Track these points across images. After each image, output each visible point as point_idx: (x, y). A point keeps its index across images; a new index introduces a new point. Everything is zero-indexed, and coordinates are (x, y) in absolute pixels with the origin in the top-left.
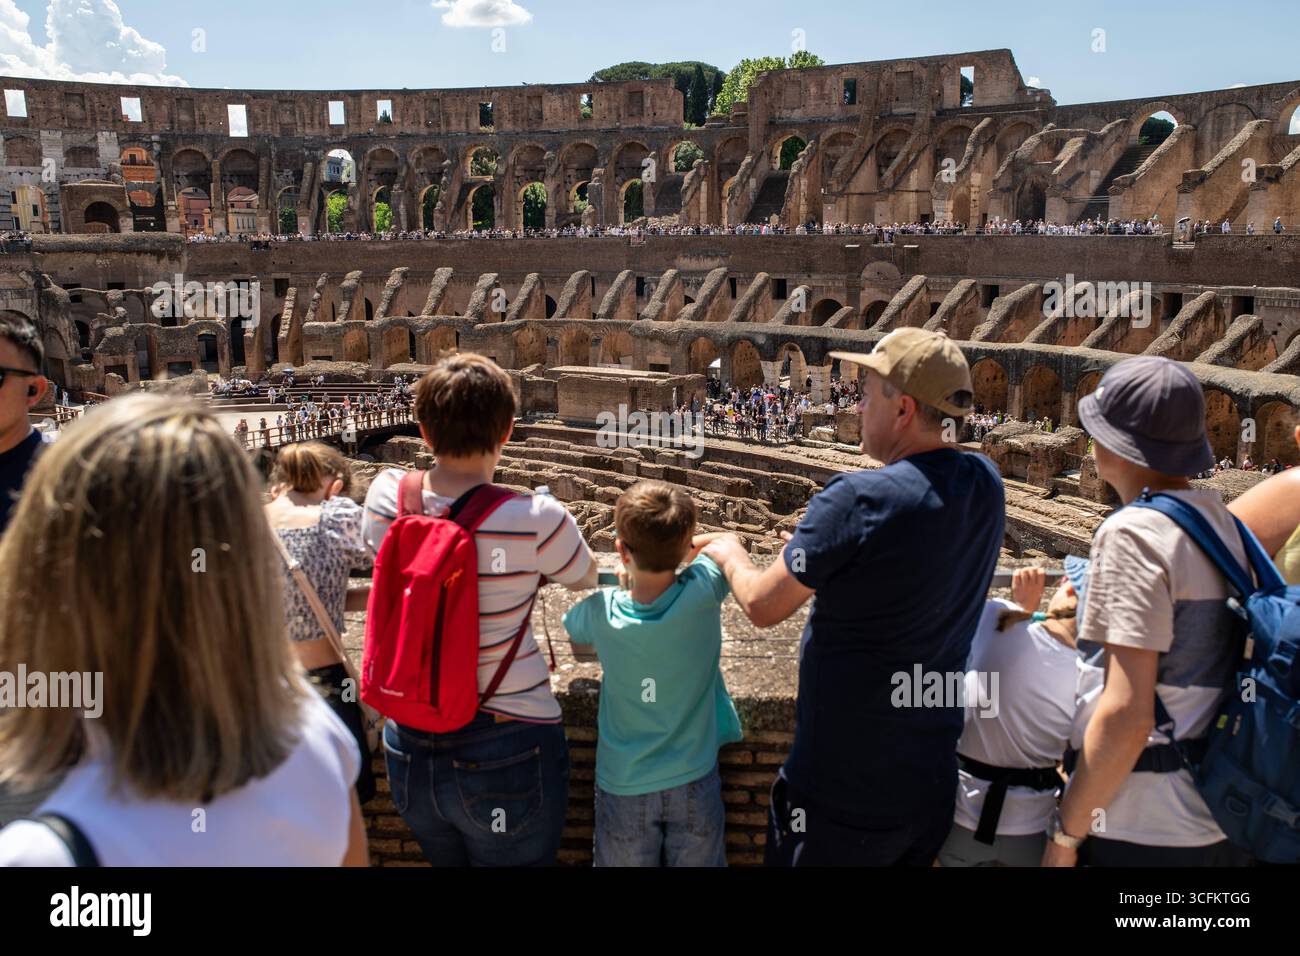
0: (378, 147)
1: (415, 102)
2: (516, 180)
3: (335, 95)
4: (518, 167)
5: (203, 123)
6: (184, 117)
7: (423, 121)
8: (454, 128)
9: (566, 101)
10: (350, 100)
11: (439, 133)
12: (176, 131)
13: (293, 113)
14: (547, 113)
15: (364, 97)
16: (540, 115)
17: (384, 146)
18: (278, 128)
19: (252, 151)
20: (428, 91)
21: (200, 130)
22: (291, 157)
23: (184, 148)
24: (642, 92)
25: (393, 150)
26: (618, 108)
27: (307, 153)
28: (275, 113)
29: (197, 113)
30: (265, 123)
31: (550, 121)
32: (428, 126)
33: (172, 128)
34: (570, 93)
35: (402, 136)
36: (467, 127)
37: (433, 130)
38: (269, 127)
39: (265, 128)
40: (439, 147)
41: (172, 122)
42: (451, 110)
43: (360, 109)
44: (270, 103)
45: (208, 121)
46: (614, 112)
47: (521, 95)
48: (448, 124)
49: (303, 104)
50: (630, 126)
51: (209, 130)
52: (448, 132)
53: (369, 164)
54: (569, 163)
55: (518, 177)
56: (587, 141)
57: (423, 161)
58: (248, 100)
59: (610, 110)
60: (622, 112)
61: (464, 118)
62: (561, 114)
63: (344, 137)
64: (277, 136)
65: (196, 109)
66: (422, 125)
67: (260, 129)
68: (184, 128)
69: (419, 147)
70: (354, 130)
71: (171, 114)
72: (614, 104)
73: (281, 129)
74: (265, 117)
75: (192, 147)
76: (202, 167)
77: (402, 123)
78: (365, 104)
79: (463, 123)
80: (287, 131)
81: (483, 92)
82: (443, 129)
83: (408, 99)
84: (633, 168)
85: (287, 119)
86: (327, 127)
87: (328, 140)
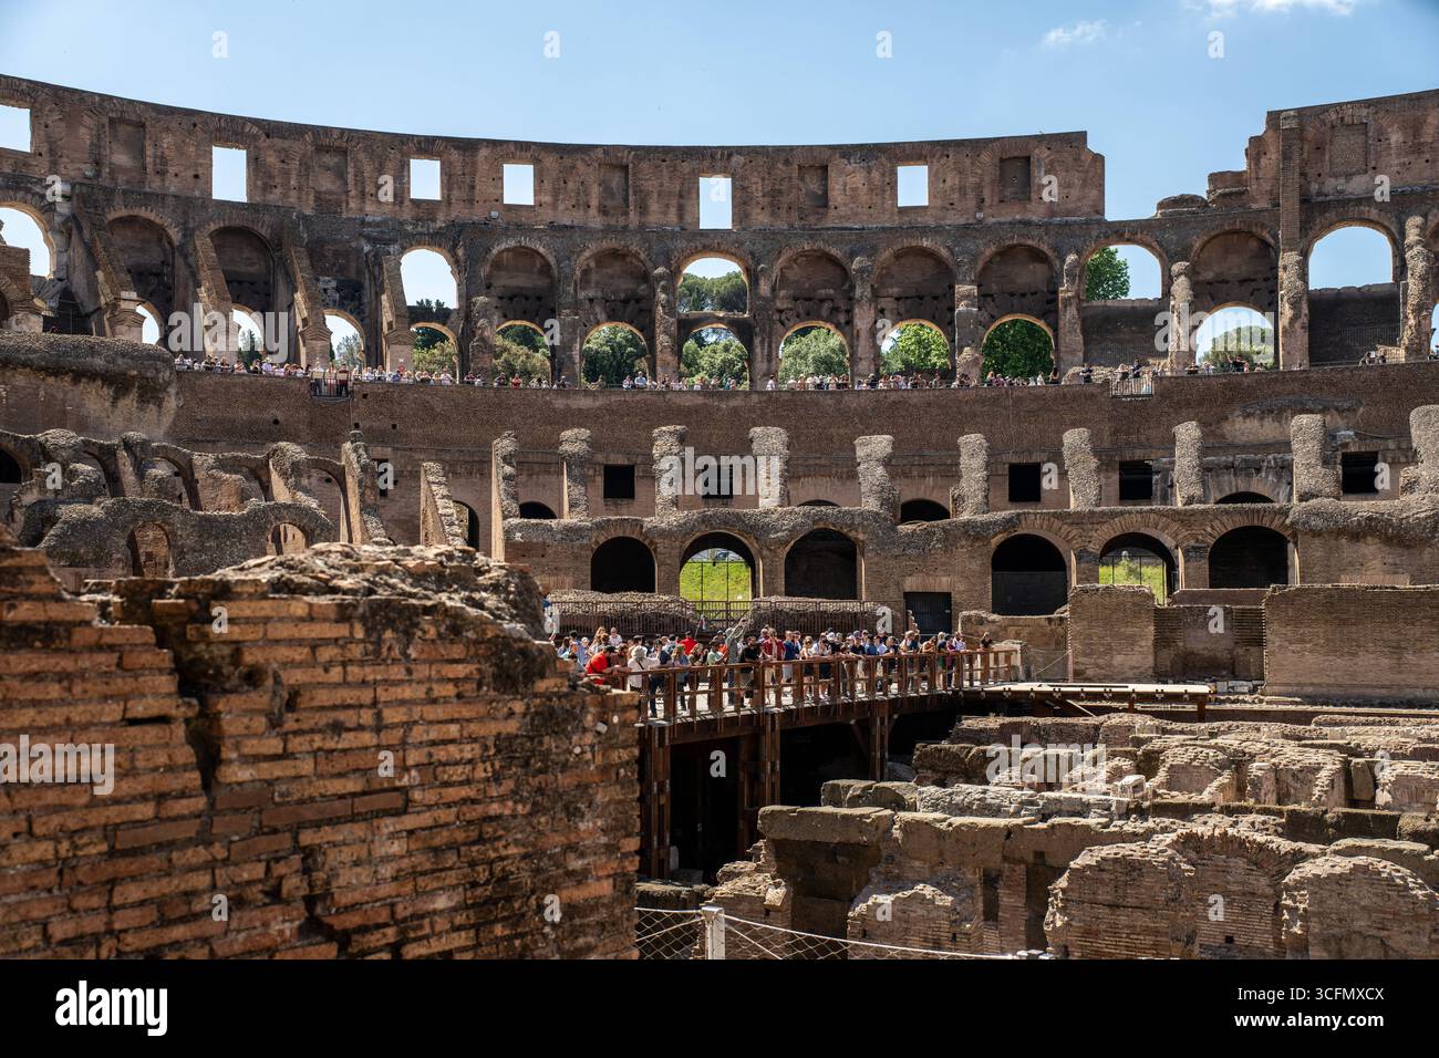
0: (512, 243)
1: (579, 164)
2: (776, 317)
3: (427, 146)
4: (782, 293)
5: (162, 173)
6: (122, 158)
7: (594, 202)
8: (653, 219)
9: (875, 175)
10: (455, 155)
11: (625, 228)
12: (105, 181)
13: (341, 174)
14: (836, 195)
15: (484, 152)
16: (823, 201)
17: (526, 242)
18: (312, 197)
19: (264, 232)
20: (607, 149)
21: (155, 184)
22: (336, 253)
23: (124, 212)
24: (1028, 159)
25: (541, 250)
26: (979, 187)
27: (367, 248)
28: (306, 169)
29: (149, 151)
30: (286, 184)
31: (843, 210)
32: (603, 211)
33: (98, 174)
34: (883, 160)
35: (555, 228)
36: (681, 217)
37: (613, 222)
38: (294, 193)
39: (285, 195)
40: (634, 248)
41: (97, 163)
42: (650, 185)
43: (474, 173)
44: (297, 148)
45: (172, 170)
46: (971, 195)
47: (787, 162)
48: (643, 209)
49: (362, 156)
50: (1002, 220)
51: (173, 186)
52: (642, 227)
53: (489, 277)
54: (882, 285)
55: (780, 311)
56: (926, 243)
57: (594, 277)
58: (255, 137)
59: (962, 190)
60: (986, 193)
61: (674, 202)
62: (864, 198)
63: (439, 224)
64: (308, 212)
65: (148, 143)
66: (593, 212)
67: (274, 197)
68: (121, 178)
69: (593, 247)
70: (459, 212)
71: (96, 145)
72: (972, 180)
73: (317, 199)
74: (286, 174)
75: (143, 213)
76: (153, 257)
77: (554, 206)
78: (483, 167)
79: (673, 211)
80: (326, 205)
81: (713, 157)
82: (634, 219)
83: (568, 161)
84: (1012, 295)
85: (326, 183)
86: (407, 203)
87: (410, 228)
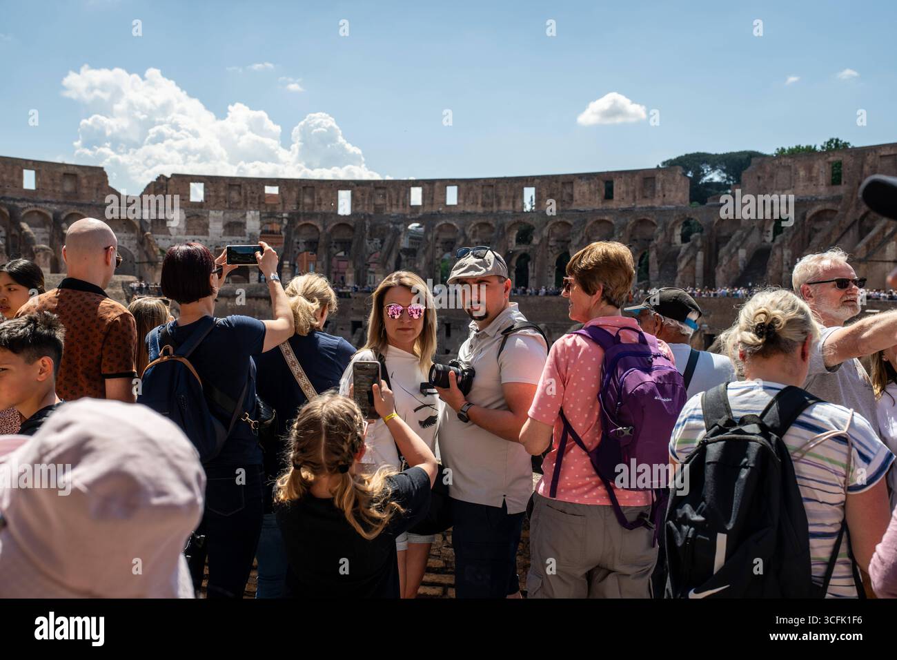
0: (443, 222)
1: (475, 187)
2: (549, 249)
3: (416, 183)
4: (552, 239)
5: (320, 204)
6: (308, 200)
7: (480, 202)
8: (503, 207)
9: (592, 186)
10: (426, 186)
11: (492, 212)
12: (301, 210)
13: (384, 197)
14: (576, 196)
15: (437, 184)
16: (571, 196)
17: (449, 221)
18: (373, 207)
19: (352, 224)
20: (485, 180)
21: (317, 209)
22: (380, 229)
23: (303, 222)
24: (654, 178)
25: (455, 224)
26: (634, 192)
27: (391, 226)
28: (371, 196)
29: (316, 197)
30: (363, 204)
31: (579, 202)
32: (483, 205)
33: (298, 208)
34: (596, 179)
35: (464, 214)
36: (514, 206)
37: (487, 209)
38: (366, 207)
39: (363, 208)
40: (490, 222)
41: (298, 204)
42: (502, 193)
43: (433, 193)
44: (368, 189)
45: (323, 203)
46: (631, 195)
47: (557, 182)
48: (499, 204)
49: (391, 190)
50: (643, 206)
51: (324, 209)
52: (499, 211)
53: (438, 235)
54: (593, 235)
55: (551, 246)
56: (607, 218)
57: (478, 233)
58: (353, 187)
59: (627, 193)
60: (637, 194)
61: (511, 200)
62: (587, 196)
63: (420, 214)
64: (371, 213)
65: (316, 194)
66: (479, 206)
67: (359, 209)
68: (306, 208)
69: (474, 222)
70: (428, 209)
71: (298, 197)
72: (631, 188)
73: (375, 208)
74: (363, 200)
75: (310, 222)
76: (314, 237)
77: (464, 204)
78: (437, 190)
79: (511, 204)
80: (378, 209)
81: (527, 181)
82: (495, 208)
83: (470, 185)
84: (645, 240)
85: (379, 201)
86: (408, 207)
87: (408, 217)
